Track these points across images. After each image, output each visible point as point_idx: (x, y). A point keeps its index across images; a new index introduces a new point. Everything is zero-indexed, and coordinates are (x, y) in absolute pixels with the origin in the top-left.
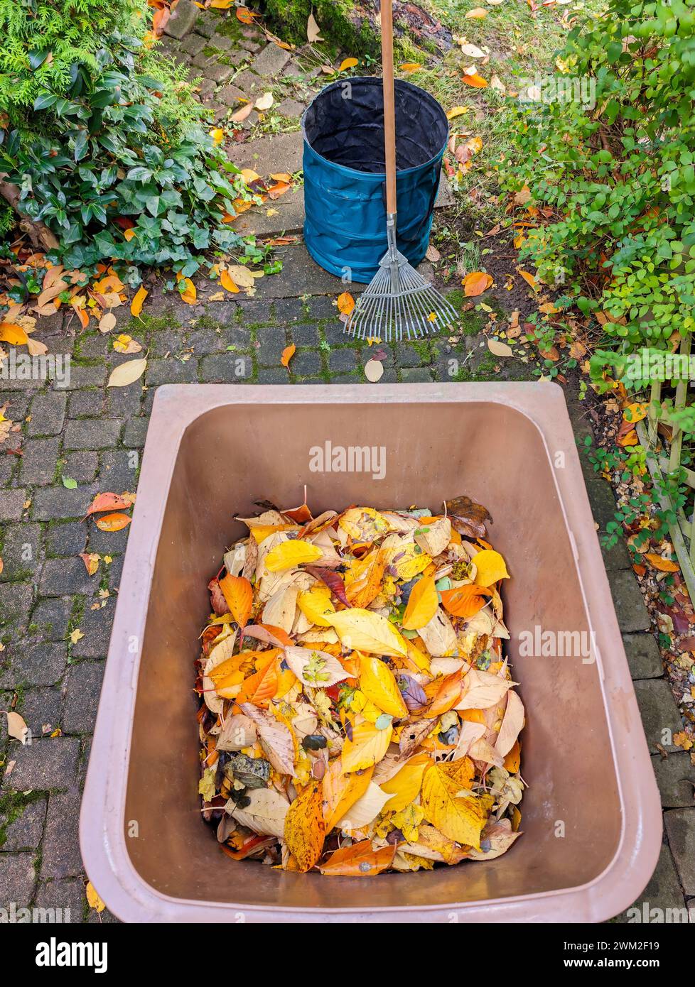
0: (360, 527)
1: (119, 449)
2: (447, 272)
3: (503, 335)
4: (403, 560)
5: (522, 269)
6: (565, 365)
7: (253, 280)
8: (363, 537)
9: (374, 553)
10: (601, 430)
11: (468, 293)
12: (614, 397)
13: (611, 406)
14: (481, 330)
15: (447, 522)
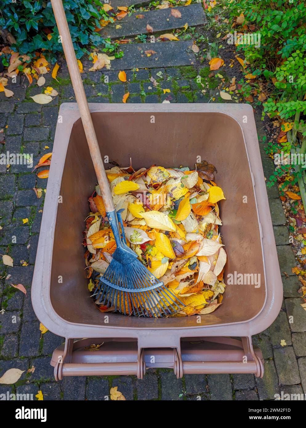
0: (157, 175)
1: (49, 141)
2: (202, 58)
3: (227, 90)
4: (176, 190)
5: (238, 57)
6: (255, 104)
7: (110, 61)
8: (158, 180)
9: (162, 187)
10: (270, 135)
11: (212, 68)
12: (278, 120)
13: (276, 124)
14: (217, 87)
15: (196, 173)
